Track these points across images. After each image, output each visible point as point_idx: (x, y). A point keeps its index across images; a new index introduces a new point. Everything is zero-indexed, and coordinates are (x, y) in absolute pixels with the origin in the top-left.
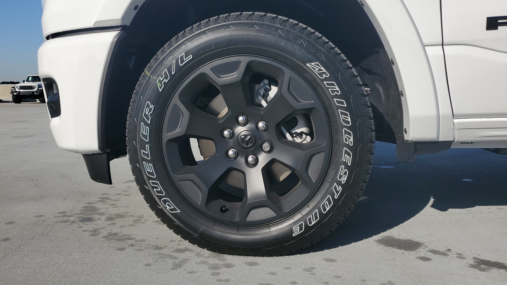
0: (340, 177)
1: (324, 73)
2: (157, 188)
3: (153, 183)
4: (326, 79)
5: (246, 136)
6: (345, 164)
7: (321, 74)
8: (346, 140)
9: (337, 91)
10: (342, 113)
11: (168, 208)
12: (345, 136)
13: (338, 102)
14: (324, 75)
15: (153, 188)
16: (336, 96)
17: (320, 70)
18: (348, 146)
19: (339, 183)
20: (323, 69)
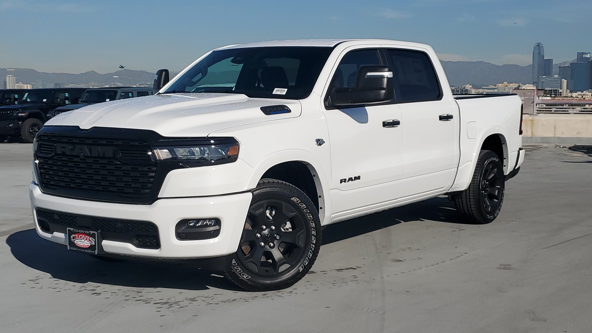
0: (313, 241)
1: (299, 201)
2: (238, 269)
3: (236, 268)
4: (299, 203)
5: (268, 235)
6: (313, 235)
7: (297, 202)
8: (312, 225)
9: (305, 207)
10: (308, 215)
11: (245, 277)
12: (311, 224)
13: (306, 211)
14: (299, 202)
15: (237, 270)
16: (305, 209)
17: (297, 200)
18: (313, 228)
19: (313, 244)
20: (297, 199)
